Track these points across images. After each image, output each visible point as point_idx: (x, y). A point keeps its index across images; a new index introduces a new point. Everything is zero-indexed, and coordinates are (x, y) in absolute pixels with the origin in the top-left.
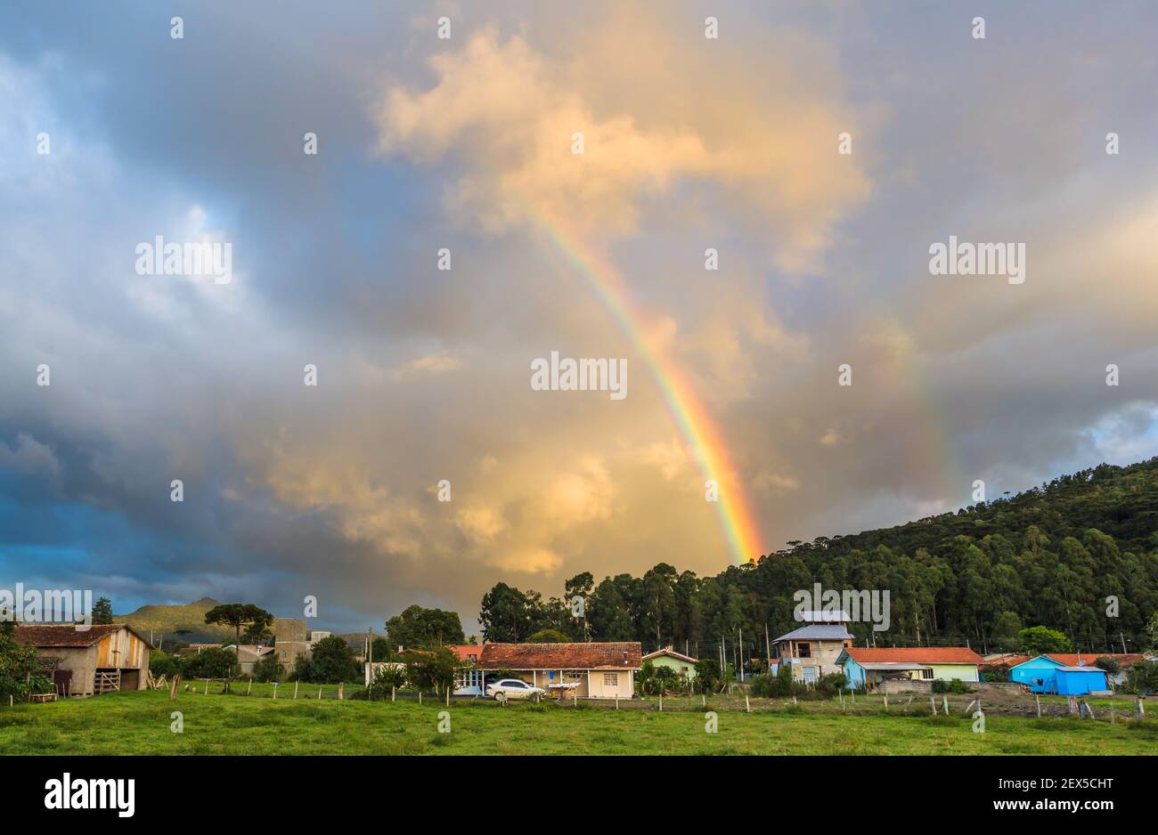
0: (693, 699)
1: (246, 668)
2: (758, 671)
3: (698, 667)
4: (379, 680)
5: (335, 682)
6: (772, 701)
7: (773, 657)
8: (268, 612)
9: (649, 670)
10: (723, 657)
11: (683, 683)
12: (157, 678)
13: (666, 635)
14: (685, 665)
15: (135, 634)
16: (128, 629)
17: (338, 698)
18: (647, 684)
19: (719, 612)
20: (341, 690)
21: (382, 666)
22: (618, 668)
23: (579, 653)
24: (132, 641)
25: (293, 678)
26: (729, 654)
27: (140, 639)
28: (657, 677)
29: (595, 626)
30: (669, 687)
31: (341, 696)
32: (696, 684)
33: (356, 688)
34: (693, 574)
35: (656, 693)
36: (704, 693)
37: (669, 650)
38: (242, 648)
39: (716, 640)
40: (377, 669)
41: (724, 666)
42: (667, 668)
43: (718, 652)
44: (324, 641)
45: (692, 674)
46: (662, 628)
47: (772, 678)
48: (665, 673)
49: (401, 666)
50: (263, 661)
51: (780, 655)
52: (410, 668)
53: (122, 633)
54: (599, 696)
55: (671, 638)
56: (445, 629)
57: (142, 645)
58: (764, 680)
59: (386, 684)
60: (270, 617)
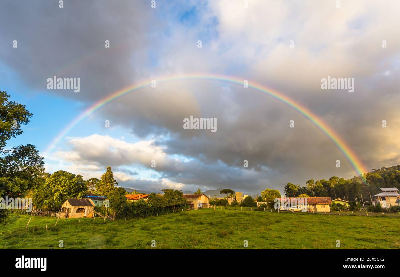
0: (349, 212)
1: (230, 204)
2: (369, 205)
3: (349, 203)
4: (261, 206)
5: (250, 207)
6: (375, 214)
7: (373, 201)
8: (234, 191)
9: (334, 204)
10: (356, 201)
11: (345, 208)
12: (211, 205)
13: (338, 195)
14: (345, 203)
15: (206, 196)
16: (204, 195)
17: (251, 210)
18: (334, 208)
19: (353, 189)
20: (252, 209)
21: (261, 203)
22: (324, 204)
23: (312, 200)
24: (205, 198)
25: (241, 206)
26: (358, 200)
27: (207, 197)
28: (337, 206)
29: (316, 193)
30: (341, 209)
31: (252, 210)
32: (349, 208)
33: (256, 208)
34: (344, 179)
35: (337, 210)
36: (352, 211)
37: (339, 199)
38: (228, 199)
39: (354, 196)
40: (260, 204)
41: (357, 203)
42: (339, 204)
43: (355, 200)
44: (247, 197)
45: (347, 205)
46: (336, 193)
47: (374, 207)
48: (339, 205)
49: (266, 203)
50: (234, 202)
51: (375, 200)
52: (268, 204)
53: (203, 196)
54: (320, 211)
55: (340, 196)
56: (276, 194)
57: (207, 198)
58: (371, 207)
59: (263, 207)
60: (234, 192)
